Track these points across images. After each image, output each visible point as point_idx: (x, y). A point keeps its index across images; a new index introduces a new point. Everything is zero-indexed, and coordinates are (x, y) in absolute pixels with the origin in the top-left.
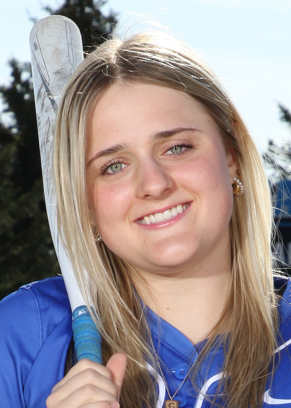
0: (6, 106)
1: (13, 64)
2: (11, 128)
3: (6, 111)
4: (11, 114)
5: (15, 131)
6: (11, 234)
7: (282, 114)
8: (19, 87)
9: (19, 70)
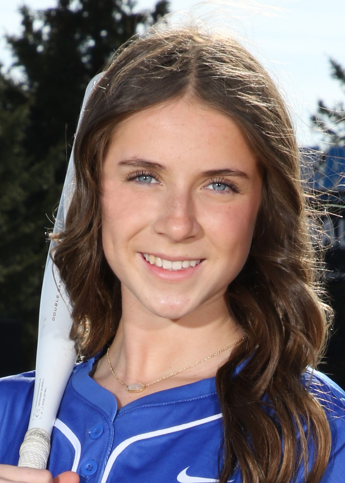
0: (16, 59)
1: (24, 11)
2: (21, 84)
3: (16, 65)
4: (22, 68)
5: (25, 88)
6: (23, 210)
7: (334, 71)
8: (31, 38)
9: (31, 18)
